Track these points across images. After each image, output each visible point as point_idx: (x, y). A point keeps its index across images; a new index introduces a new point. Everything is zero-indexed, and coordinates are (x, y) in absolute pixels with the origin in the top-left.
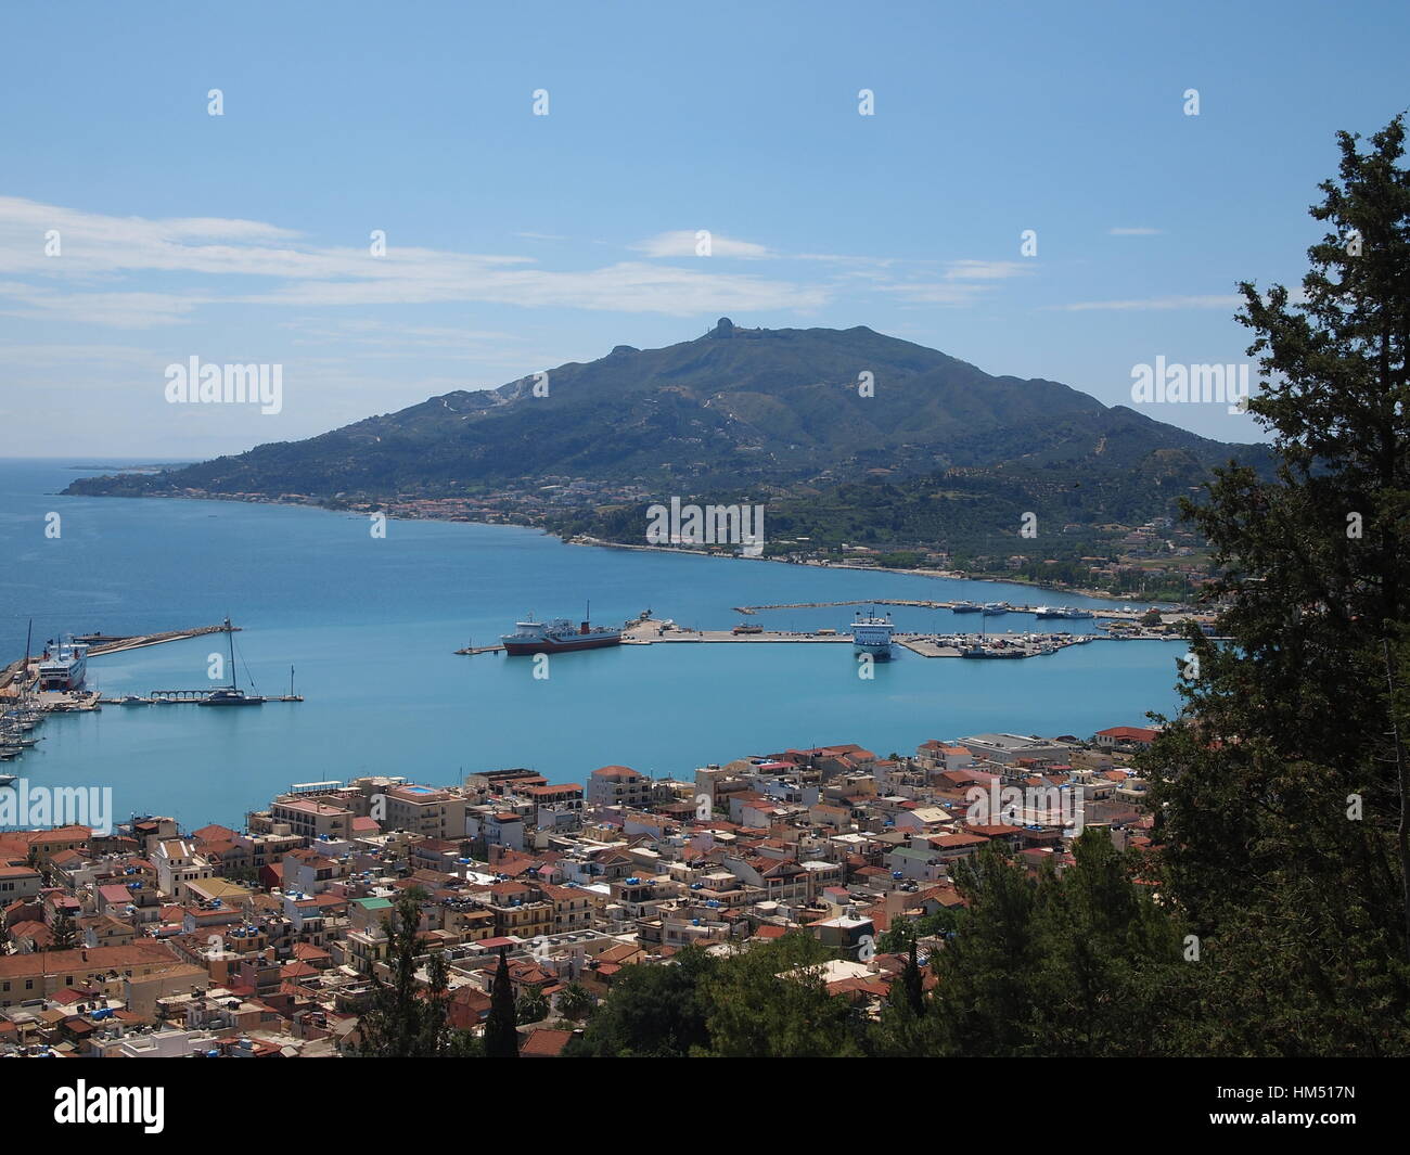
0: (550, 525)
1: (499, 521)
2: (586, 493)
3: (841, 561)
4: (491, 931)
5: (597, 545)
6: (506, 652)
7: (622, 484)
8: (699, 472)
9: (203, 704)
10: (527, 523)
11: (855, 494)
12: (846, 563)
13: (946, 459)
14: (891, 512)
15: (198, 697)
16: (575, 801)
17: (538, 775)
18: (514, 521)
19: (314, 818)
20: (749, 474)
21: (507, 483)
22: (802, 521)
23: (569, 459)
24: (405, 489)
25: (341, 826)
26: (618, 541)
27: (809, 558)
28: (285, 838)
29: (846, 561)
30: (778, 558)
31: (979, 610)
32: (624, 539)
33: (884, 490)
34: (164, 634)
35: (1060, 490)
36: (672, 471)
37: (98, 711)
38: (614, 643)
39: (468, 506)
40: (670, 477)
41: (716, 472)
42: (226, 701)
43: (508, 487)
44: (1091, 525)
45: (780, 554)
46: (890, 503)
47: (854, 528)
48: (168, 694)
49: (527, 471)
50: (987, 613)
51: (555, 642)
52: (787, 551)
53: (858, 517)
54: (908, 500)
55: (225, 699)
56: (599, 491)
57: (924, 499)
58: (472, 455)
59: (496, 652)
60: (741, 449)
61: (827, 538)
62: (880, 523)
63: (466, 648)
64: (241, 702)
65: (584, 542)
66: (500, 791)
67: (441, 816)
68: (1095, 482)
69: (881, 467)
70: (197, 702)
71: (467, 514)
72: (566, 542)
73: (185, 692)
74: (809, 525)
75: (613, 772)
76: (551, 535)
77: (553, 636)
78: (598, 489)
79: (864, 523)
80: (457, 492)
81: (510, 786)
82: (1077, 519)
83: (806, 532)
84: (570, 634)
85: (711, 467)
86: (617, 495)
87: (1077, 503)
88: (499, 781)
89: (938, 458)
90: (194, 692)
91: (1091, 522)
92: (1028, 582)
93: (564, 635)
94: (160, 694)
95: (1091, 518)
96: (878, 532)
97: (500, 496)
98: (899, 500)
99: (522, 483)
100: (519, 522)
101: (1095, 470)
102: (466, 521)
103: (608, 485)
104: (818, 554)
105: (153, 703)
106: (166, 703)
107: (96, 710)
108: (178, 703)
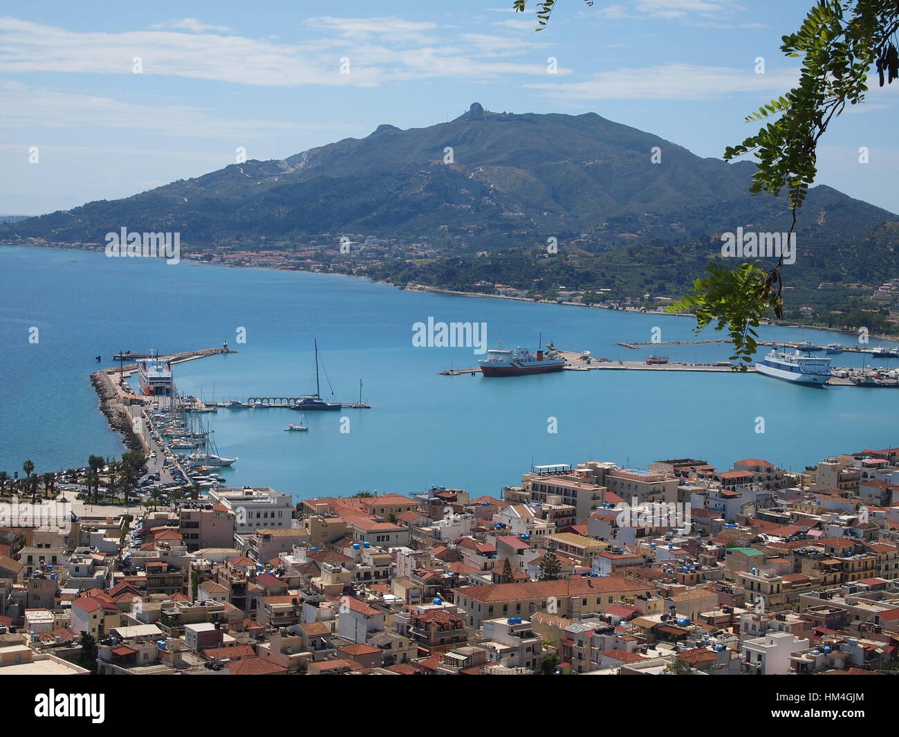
0: (372, 273)
1: (324, 270)
2: (381, 249)
3: (655, 309)
4: (838, 575)
5: (432, 291)
6: (482, 374)
7: (409, 242)
8: (475, 234)
9: (296, 409)
10: (350, 273)
11: (642, 253)
12: (661, 310)
13: (681, 226)
14: (674, 270)
15: (285, 403)
16: (731, 486)
17: (705, 464)
18: (335, 271)
19: (574, 491)
20: (516, 236)
21: (310, 239)
22: (603, 275)
23: (360, 220)
24: (222, 241)
25: (598, 498)
26: (450, 288)
27: (629, 306)
28: (560, 507)
29: (660, 308)
30: (598, 305)
31: (820, 349)
32: (456, 287)
33: (666, 251)
34: (185, 354)
35: (806, 254)
36: (450, 230)
37: (215, 412)
38: (558, 369)
39: (286, 257)
40: (449, 237)
41: (489, 233)
42: (312, 406)
43: (312, 242)
44: (839, 283)
45: (598, 302)
46: (671, 261)
47: (646, 281)
48: (262, 400)
49: (326, 229)
50: (830, 352)
51: (520, 367)
52: (603, 299)
53: (650, 273)
54: (687, 259)
55: (312, 405)
56: (390, 248)
57: (702, 259)
58: (277, 215)
59: (473, 374)
60: (507, 214)
61: (626, 290)
62: (669, 280)
63: (448, 370)
64: (323, 407)
65: (419, 289)
66: (686, 475)
67: (663, 493)
68: (834, 248)
69: (629, 232)
70: (285, 407)
71: (294, 264)
72: (403, 289)
73: (275, 399)
74: (609, 278)
75: (754, 464)
76: (380, 283)
77: (518, 361)
78: (390, 245)
79: (654, 277)
80: (268, 246)
81: (695, 471)
82: (825, 279)
83: (608, 284)
84: (530, 360)
85: (484, 229)
86: (408, 252)
87: (822, 266)
88: (682, 467)
89: (674, 226)
90: (281, 399)
91: (838, 281)
92: (827, 328)
93: (526, 361)
94: (255, 400)
95: (836, 278)
96: (667, 285)
97: (309, 250)
98: (679, 259)
99: (323, 238)
100: (342, 271)
101: (825, 238)
102: (293, 269)
103: (397, 242)
104: (632, 302)
105: (251, 407)
106: (261, 407)
107: (212, 411)
108: (270, 407)
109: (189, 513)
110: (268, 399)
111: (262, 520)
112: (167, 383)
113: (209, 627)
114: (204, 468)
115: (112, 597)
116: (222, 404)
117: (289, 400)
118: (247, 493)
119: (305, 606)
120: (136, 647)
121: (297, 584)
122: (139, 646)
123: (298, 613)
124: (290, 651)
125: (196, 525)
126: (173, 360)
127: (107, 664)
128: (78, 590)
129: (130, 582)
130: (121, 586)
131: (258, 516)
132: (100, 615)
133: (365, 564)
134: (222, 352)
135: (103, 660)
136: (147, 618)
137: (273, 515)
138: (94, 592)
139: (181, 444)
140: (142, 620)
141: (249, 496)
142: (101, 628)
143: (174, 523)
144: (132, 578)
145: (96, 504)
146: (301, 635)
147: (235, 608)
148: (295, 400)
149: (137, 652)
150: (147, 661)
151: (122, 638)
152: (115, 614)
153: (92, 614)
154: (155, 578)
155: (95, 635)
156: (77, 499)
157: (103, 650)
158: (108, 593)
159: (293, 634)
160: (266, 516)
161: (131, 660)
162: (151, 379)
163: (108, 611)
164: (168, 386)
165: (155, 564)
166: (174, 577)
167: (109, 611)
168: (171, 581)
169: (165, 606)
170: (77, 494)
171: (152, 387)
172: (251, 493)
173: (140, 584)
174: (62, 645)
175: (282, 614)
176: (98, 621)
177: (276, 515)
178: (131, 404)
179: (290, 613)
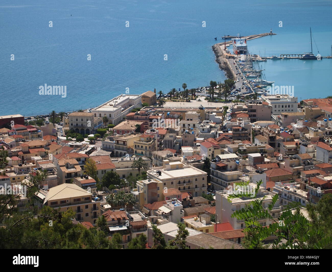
9: (302, 59)
34: (253, 36)
37: (266, 61)
42: (310, 58)
48: (287, 55)
64: (314, 59)
70: (297, 58)
73: (292, 55)
90: (295, 55)
94: (284, 55)
105: (282, 59)
106: (286, 59)
107: (264, 61)
108: (290, 58)
109: (252, 106)
110: (289, 55)
111: (284, 108)
112: (245, 49)
113: (258, 155)
114: (260, 86)
115: (218, 141)
116: (269, 58)
117: (299, 55)
118: (278, 97)
119: (301, 146)
120: (227, 163)
121: (298, 137)
122: (228, 162)
123: (298, 149)
124: (294, 166)
125: (255, 111)
126: (248, 39)
127: (214, 170)
128: (203, 139)
129: (225, 135)
130: (222, 137)
131: (283, 107)
132: (212, 149)
133: (329, 128)
134: (270, 34)
135: (213, 168)
136: (232, 150)
137: (289, 106)
138: (210, 140)
139: (250, 76)
140: (230, 152)
141: (279, 98)
142: (213, 155)
143: (245, 110)
144: (226, 134)
145: (213, 102)
146: (299, 159)
147: (270, 147)
148: (302, 55)
149: (227, 165)
150: (231, 169)
151: (221, 159)
152: (219, 149)
153: (209, 149)
154: (236, 134)
155: (210, 158)
156: (205, 99)
157: (213, 164)
158: (216, 140)
159: (295, 158)
160: (286, 107)
161: (224, 168)
162: (238, 47)
163: (216, 148)
164: (245, 50)
165: (236, 128)
166: (245, 133)
168: (243, 135)
169: (240, 146)
170: (205, 98)
171: (238, 51)
172: (279, 97)
173: (230, 136)
174: (196, 162)
175: (291, 150)
176: (211, 152)
177: (291, 106)
178: (229, 58)
179: (295, 149)
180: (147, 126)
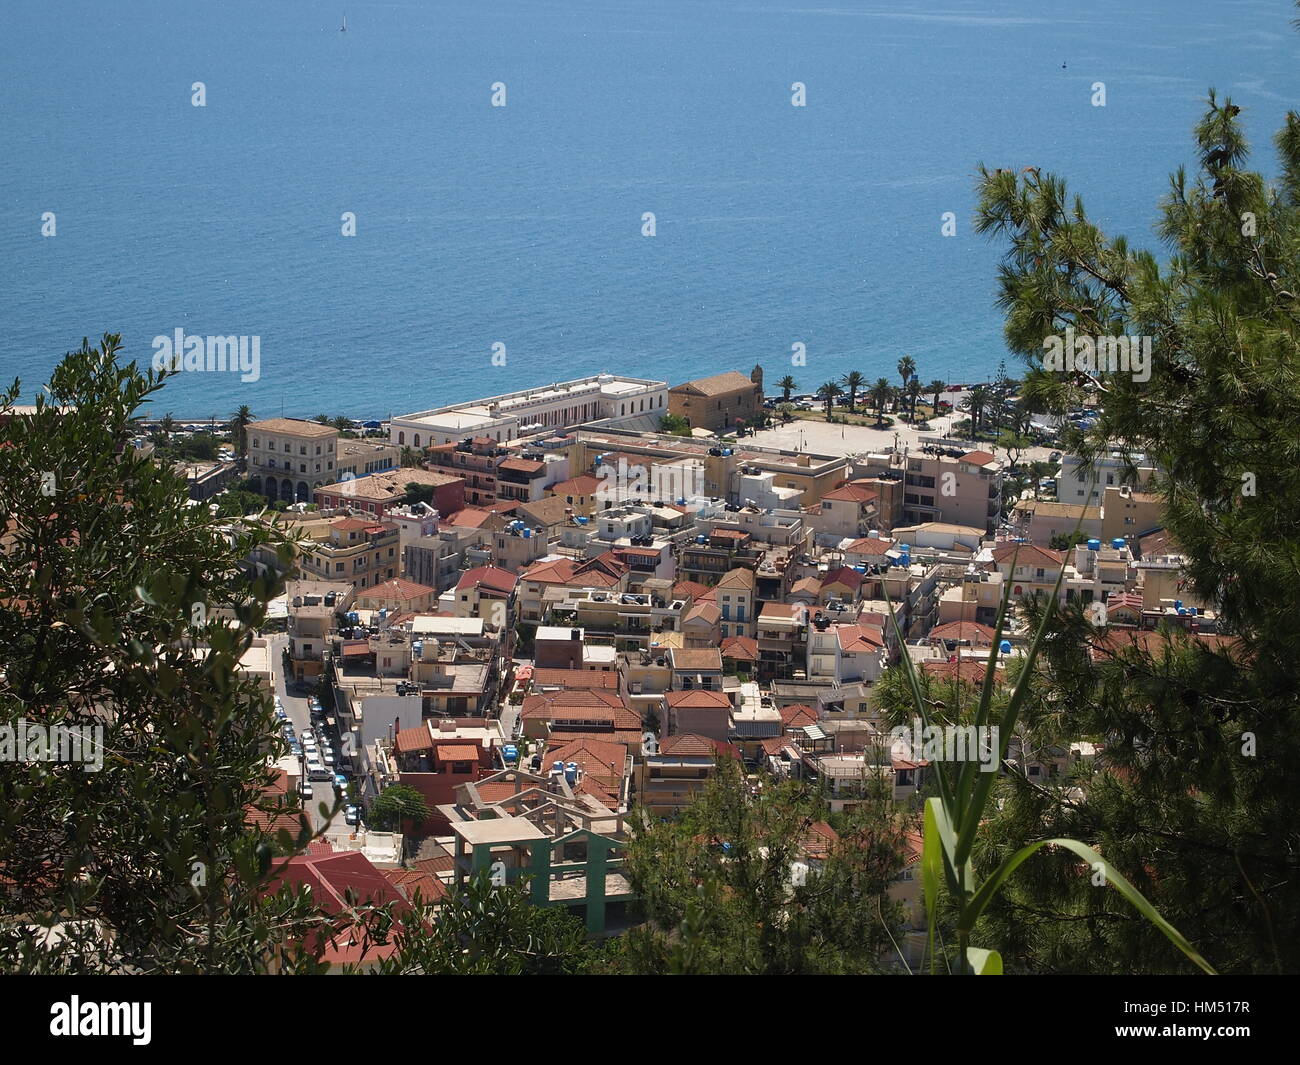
109: (921, 461)
113: (563, 634)
124: (637, 688)
125: (930, 482)
132: (473, 596)
133: (1090, 578)
143: (894, 475)
144: (635, 550)
149: (375, 655)
150: (389, 670)
153: (460, 594)
154: (713, 556)
159: (661, 662)
165: (727, 534)
167: (489, 592)
175: (775, 634)
176: (469, 606)
179: (790, 635)
180: (491, 493)
